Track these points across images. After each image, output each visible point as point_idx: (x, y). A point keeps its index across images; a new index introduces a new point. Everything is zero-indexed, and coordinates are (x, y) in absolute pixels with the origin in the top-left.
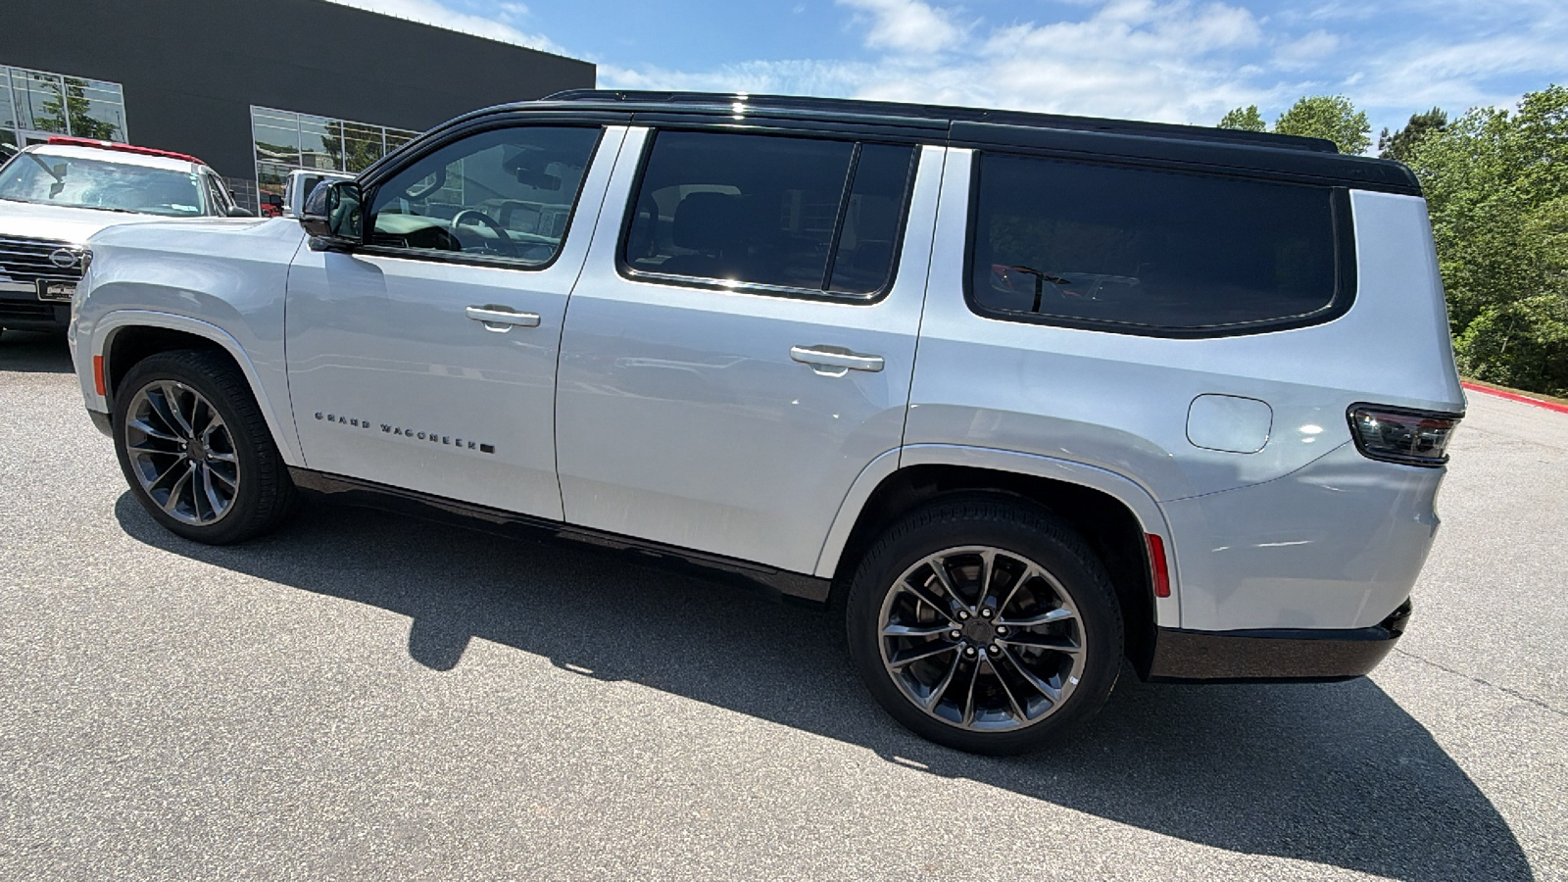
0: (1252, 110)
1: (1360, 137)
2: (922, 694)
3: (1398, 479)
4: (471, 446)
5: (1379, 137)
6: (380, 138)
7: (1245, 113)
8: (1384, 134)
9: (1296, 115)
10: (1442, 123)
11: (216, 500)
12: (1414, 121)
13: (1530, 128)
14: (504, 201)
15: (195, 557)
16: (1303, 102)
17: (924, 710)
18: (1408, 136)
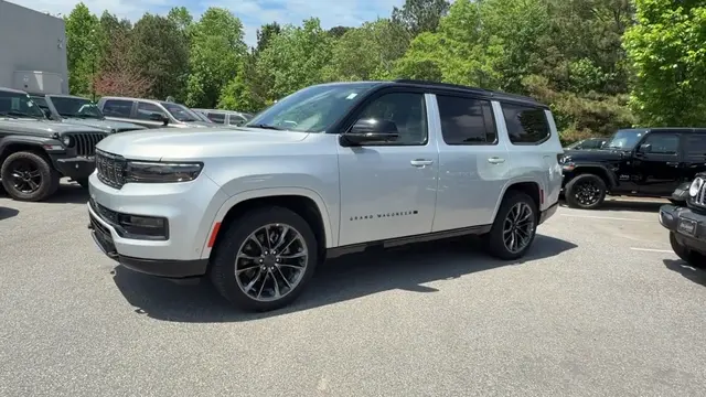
4: (410, 213)
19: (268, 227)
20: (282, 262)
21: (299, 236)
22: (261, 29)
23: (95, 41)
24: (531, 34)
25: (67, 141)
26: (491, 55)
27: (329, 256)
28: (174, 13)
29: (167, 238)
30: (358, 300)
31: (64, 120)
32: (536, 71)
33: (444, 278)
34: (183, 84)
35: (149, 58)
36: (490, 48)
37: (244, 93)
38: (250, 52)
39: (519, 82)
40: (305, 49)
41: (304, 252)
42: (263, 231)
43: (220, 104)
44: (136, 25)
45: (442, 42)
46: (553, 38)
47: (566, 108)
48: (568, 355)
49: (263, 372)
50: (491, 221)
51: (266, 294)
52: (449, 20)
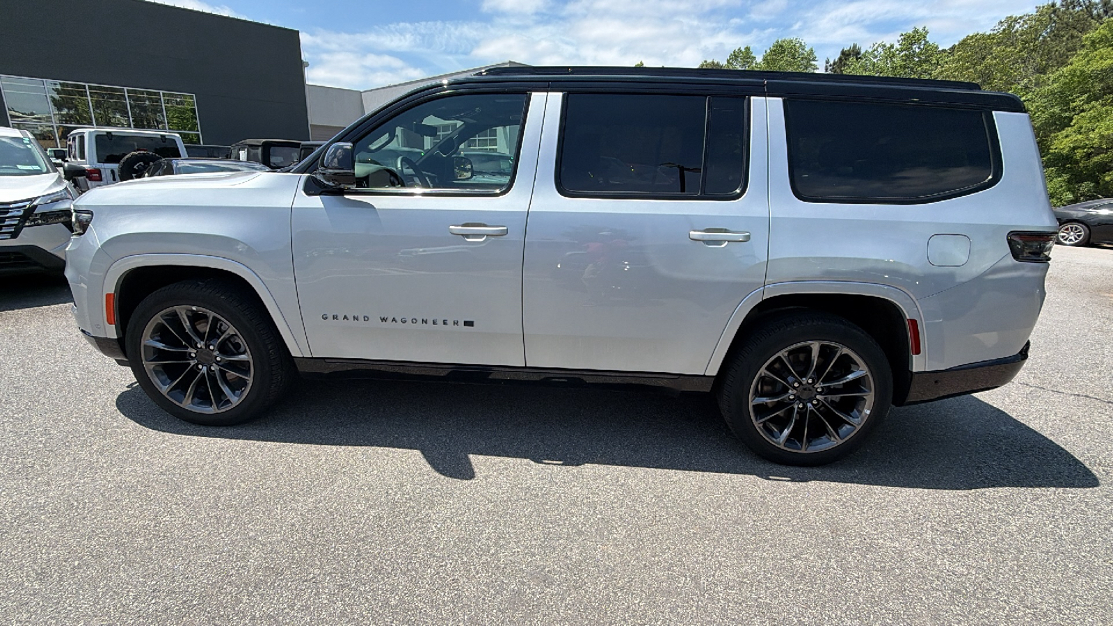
0: (747, 49)
1: (811, 65)
2: (776, 437)
3: (1027, 270)
4: (456, 323)
5: (824, 64)
6: (124, 96)
7: (743, 50)
8: (827, 62)
9: (774, 51)
10: (859, 53)
11: (230, 392)
12: (843, 53)
13: (906, 55)
14: (264, 140)
15: (220, 437)
16: (778, 42)
17: (779, 446)
18: (841, 63)
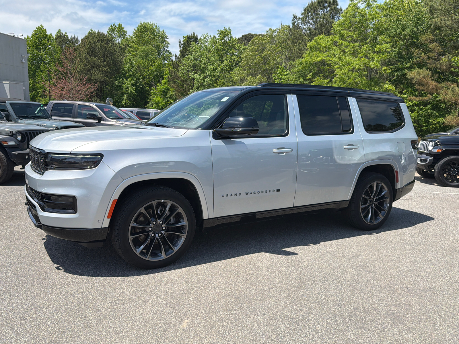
4: (274, 191)
19: (154, 203)
20: (167, 230)
21: (180, 210)
22: (182, 40)
23: (51, 55)
24: (415, 33)
25: (19, 138)
26: (379, 52)
27: (205, 225)
28: (112, 29)
29: (76, 212)
30: (228, 261)
31: (20, 121)
32: (420, 65)
33: (305, 244)
34: (120, 87)
35: (93, 67)
36: (378, 46)
37: (170, 93)
38: (174, 59)
39: (405, 75)
40: (219, 55)
41: (185, 222)
42: (151, 206)
43: (150, 103)
44: (82, 40)
45: (335, 43)
46: (434, 35)
47: (448, 97)
48: (393, 308)
49: (141, 314)
50: (349, 198)
51: (154, 255)
52: (340, 24)
